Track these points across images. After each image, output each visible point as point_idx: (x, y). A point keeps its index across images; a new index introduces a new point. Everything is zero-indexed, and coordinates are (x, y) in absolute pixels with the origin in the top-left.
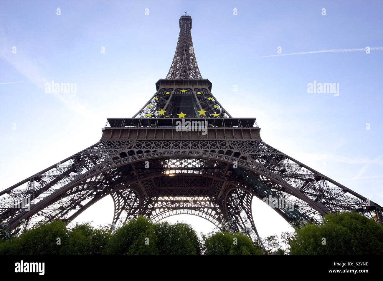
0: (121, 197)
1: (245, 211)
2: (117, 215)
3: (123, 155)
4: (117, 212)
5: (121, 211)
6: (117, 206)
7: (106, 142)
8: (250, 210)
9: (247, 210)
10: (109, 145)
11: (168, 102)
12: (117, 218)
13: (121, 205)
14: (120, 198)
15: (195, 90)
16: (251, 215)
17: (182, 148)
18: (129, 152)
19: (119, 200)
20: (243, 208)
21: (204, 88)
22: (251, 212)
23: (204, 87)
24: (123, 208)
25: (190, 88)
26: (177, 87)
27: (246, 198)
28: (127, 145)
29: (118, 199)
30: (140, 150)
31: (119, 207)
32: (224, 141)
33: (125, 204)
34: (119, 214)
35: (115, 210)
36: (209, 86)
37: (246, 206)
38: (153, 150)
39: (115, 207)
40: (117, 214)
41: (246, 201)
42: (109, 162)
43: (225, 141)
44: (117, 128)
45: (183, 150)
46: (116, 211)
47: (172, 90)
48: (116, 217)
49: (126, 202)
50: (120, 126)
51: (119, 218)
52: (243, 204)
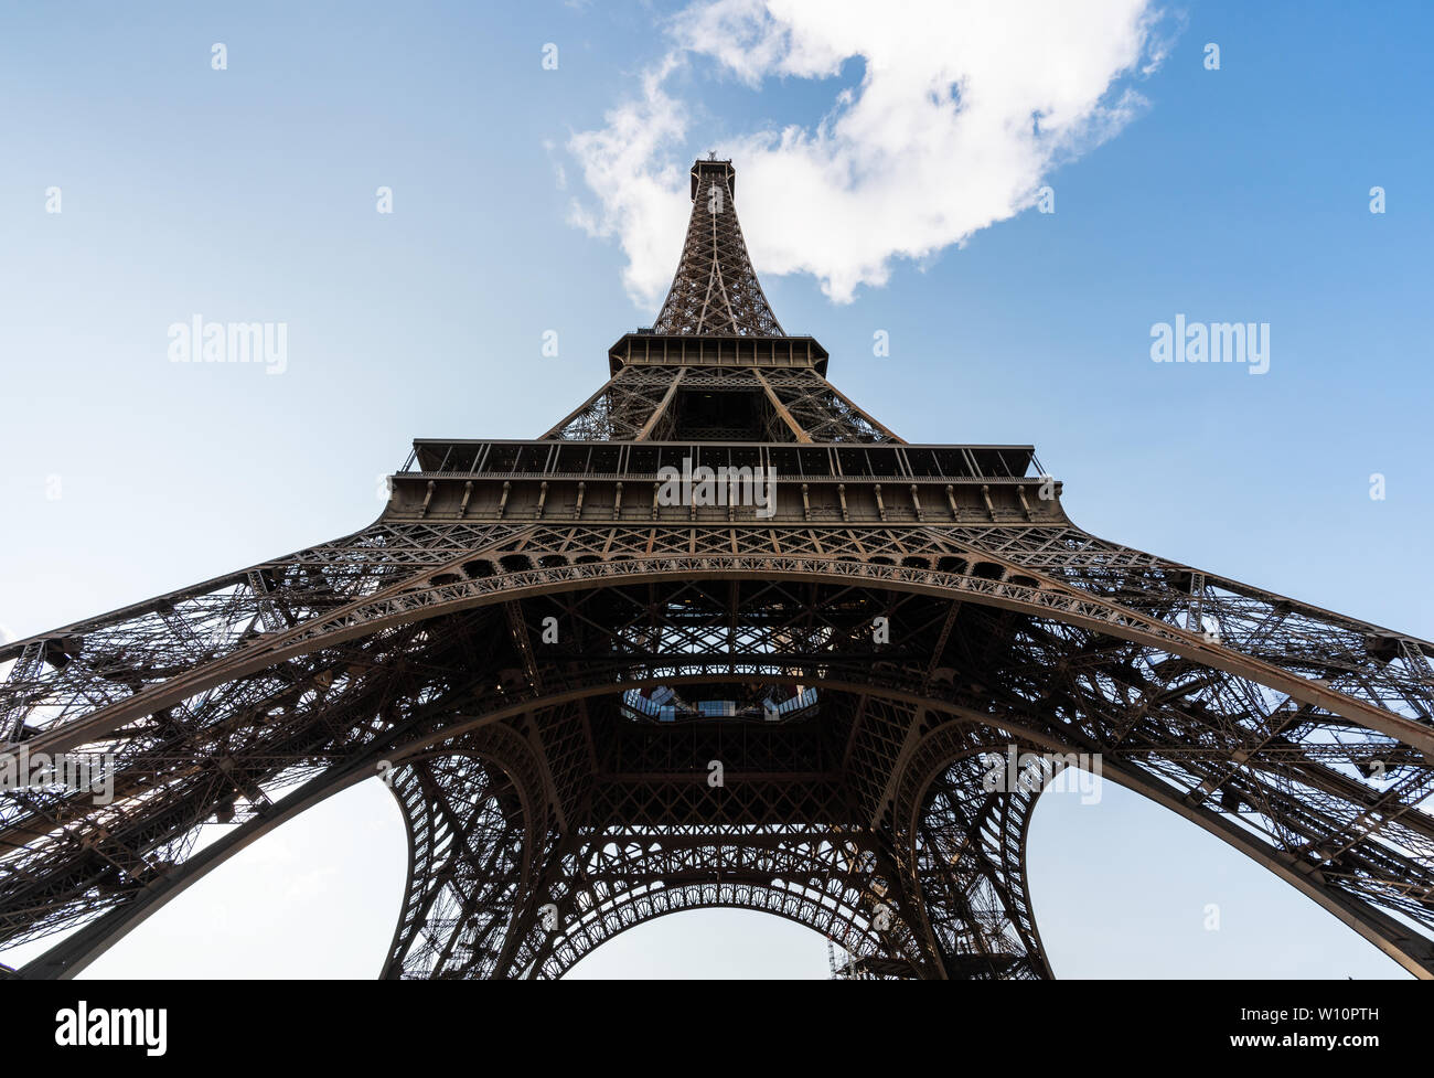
0: (440, 816)
1: (994, 880)
2: (416, 904)
3: (478, 569)
4: (416, 890)
5: (438, 888)
6: (421, 858)
7: (404, 530)
8: (1017, 875)
9: (1000, 876)
10: (414, 537)
11: (661, 408)
12: (413, 918)
13: (439, 858)
14: (437, 821)
15: (764, 374)
16: (1026, 900)
17: (741, 548)
18: (504, 561)
19: (433, 830)
20: (986, 868)
21: (802, 370)
22: (1024, 884)
23: (801, 364)
24: (446, 874)
25: (745, 368)
26: (693, 362)
27: (998, 815)
28: (496, 537)
29: (430, 823)
30: (553, 552)
31: (429, 865)
32: (916, 531)
33: (455, 853)
34: (428, 900)
35: (412, 877)
36: (817, 361)
37: (997, 859)
38: (614, 554)
39: (413, 862)
40: (414, 898)
41: (996, 830)
42: (414, 590)
43: (923, 531)
44: (454, 476)
45: (745, 555)
46: (416, 884)
47: (676, 373)
48: (410, 916)
49: (458, 845)
50: (469, 471)
51: (424, 923)
52: (985, 847)
